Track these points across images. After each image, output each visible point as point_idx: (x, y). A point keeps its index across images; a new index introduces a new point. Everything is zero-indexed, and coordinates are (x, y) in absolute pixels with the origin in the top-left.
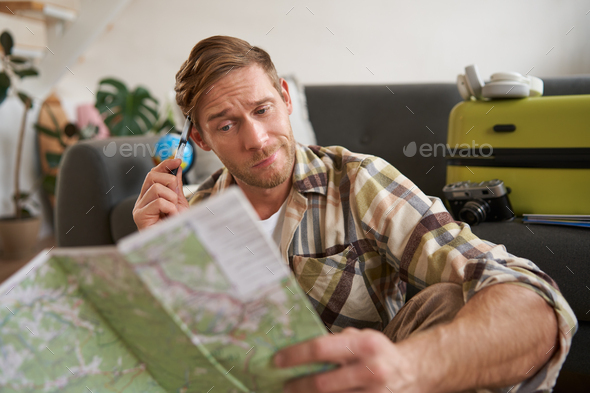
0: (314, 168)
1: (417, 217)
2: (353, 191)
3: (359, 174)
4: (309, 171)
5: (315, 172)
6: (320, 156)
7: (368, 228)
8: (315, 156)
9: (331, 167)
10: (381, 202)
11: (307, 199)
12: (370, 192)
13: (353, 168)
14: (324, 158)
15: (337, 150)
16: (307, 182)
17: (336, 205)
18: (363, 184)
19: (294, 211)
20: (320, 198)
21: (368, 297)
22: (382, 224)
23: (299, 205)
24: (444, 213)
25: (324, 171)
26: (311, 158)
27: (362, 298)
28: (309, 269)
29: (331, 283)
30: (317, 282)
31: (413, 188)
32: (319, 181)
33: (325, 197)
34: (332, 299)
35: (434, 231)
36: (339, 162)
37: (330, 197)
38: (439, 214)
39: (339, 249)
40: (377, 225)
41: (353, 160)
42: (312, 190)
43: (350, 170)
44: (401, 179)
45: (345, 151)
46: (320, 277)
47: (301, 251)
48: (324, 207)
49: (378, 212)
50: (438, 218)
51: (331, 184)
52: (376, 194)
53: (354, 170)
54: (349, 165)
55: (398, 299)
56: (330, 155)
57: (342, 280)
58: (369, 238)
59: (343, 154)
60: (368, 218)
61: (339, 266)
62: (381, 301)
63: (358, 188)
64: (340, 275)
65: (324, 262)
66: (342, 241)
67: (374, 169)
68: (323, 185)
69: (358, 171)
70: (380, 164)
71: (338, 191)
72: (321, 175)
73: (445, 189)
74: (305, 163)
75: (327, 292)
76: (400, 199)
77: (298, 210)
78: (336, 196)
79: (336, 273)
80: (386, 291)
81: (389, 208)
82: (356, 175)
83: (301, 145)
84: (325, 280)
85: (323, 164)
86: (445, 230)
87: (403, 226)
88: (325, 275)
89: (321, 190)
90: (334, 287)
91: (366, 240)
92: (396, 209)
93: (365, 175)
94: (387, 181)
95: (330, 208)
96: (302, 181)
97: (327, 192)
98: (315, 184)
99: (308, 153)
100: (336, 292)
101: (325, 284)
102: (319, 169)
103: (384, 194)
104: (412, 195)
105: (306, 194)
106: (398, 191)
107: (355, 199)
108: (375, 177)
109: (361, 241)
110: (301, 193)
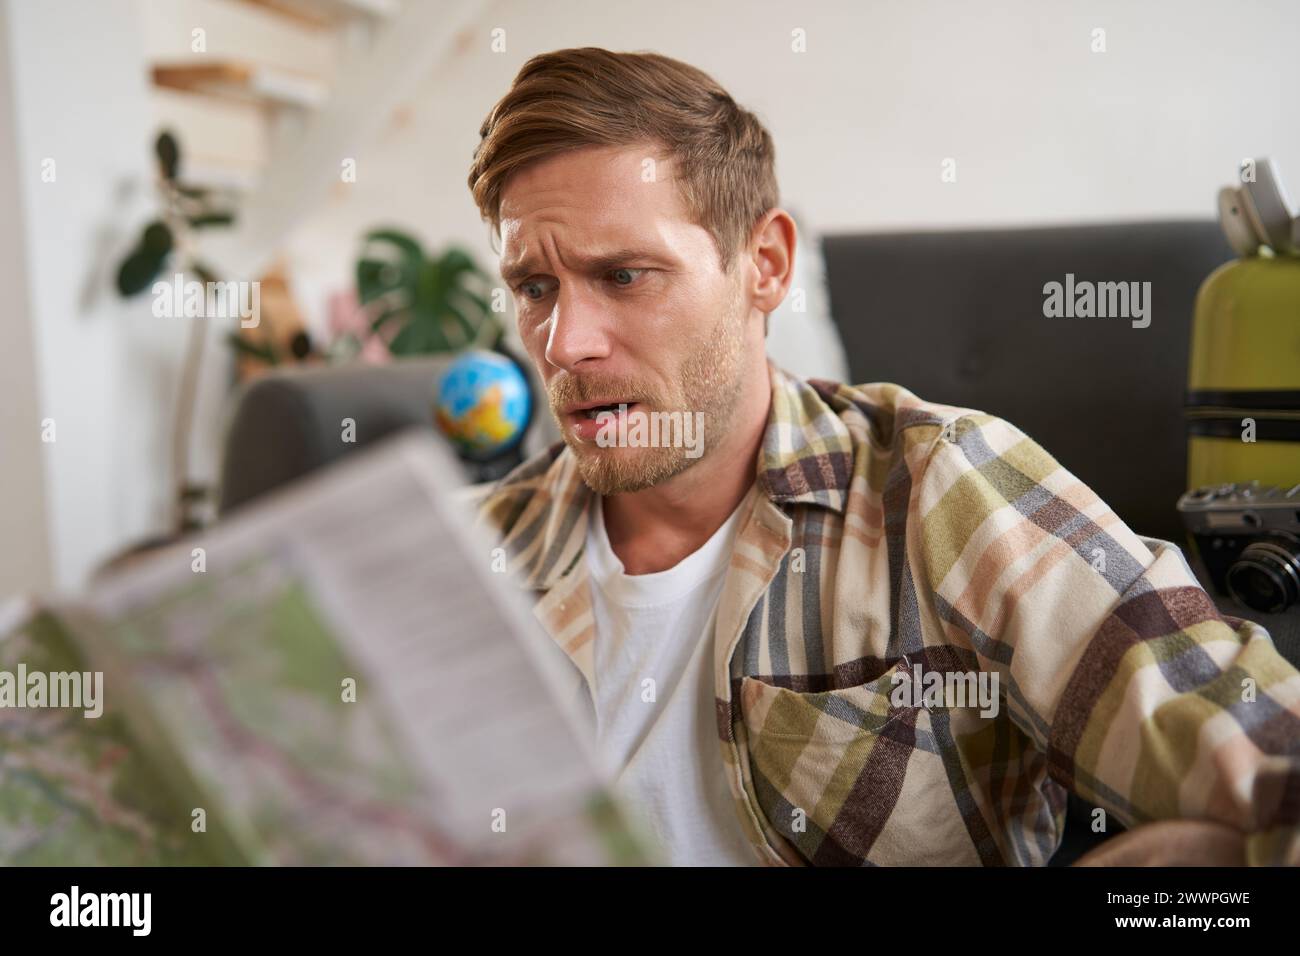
0: (817, 437)
1: (1104, 598)
2: (916, 507)
3: (937, 460)
4: (803, 445)
5: (819, 450)
6: (838, 409)
7: (954, 617)
8: (824, 406)
9: (863, 438)
10: (997, 543)
11: (790, 522)
12: (966, 511)
13: (920, 442)
14: (847, 414)
15: (884, 395)
16: (796, 476)
17: (872, 543)
18: (947, 486)
19: (755, 553)
20: (828, 519)
21: (957, 818)
22: (994, 608)
23: (770, 536)
24: (1188, 590)
25: (847, 448)
26: (811, 412)
27: (932, 821)
28: (780, 720)
29: (841, 769)
30: (803, 760)
31: (1096, 509)
32: (830, 475)
33: (840, 517)
34: (844, 815)
35: (1159, 642)
36: (885, 425)
37: (854, 520)
38: (1173, 593)
39: (869, 669)
40: (979, 607)
41: (925, 420)
42: (808, 497)
43: (912, 445)
44: (1062, 481)
45: (904, 397)
46: (810, 748)
47: (764, 665)
48: (836, 544)
49: (985, 572)
50: (1170, 605)
51: (860, 485)
52: (983, 517)
53: (923, 447)
54: (912, 433)
55: (1041, 829)
56: (865, 409)
57: (873, 761)
58: (955, 642)
59: (898, 405)
60: (954, 586)
61: (866, 719)
62: (995, 835)
63: (930, 498)
64: (868, 747)
65: (821, 705)
66: (881, 647)
67: (981, 448)
68: (839, 487)
69: (934, 451)
70: (1000, 435)
71: (880, 505)
72: (836, 458)
73: (1184, 503)
74: (795, 422)
75: (829, 791)
76: (1053, 540)
77: (767, 551)
78: (871, 517)
79: (857, 741)
80: (1006, 802)
81: (1019, 564)
82: (928, 461)
83: (788, 377)
84: (825, 759)
85: (845, 429)
86: (1190, 643)
87: (1061, 619)
88: (823, 742)
89: (834, 499)
90: (850, 781)
91: (948, 648)
92: (1040, 568)
93: (955, 462)
94: (1018, 484)
95: (852, 550)
96: (783, 472)
97: (845, 504)
98: (817, 482)
99: (805, 397)
100: (857, 797)
101: (826, 770)
102: (831, 440)
103: (1006, 520)
104: (1090, 529)
105: (790, 509)
106: (1051, 515)
107: (921, 528)
108: (986, 471)
109: (933, 649)
110: (778, 504)
